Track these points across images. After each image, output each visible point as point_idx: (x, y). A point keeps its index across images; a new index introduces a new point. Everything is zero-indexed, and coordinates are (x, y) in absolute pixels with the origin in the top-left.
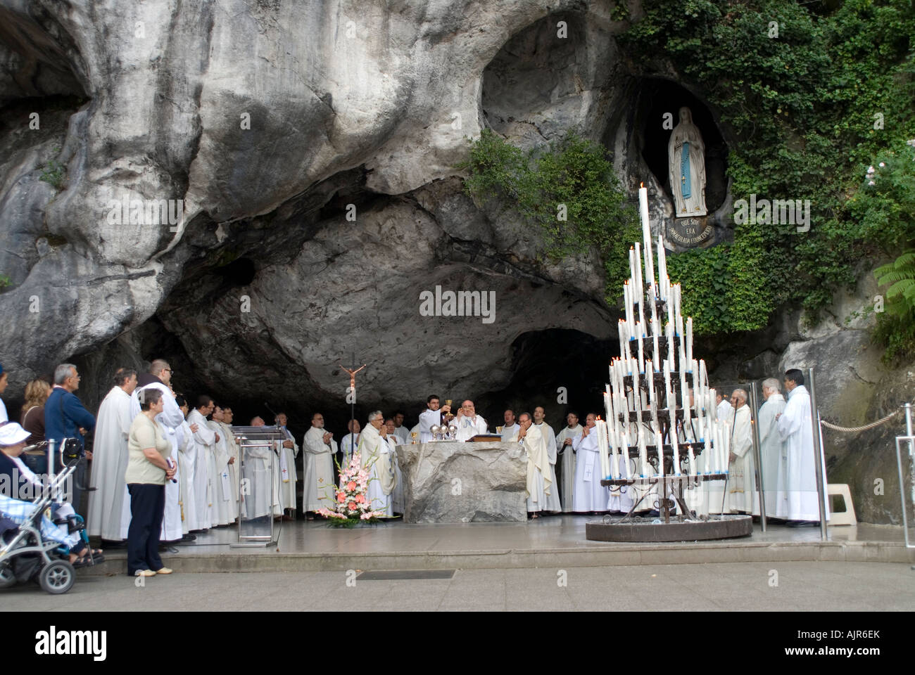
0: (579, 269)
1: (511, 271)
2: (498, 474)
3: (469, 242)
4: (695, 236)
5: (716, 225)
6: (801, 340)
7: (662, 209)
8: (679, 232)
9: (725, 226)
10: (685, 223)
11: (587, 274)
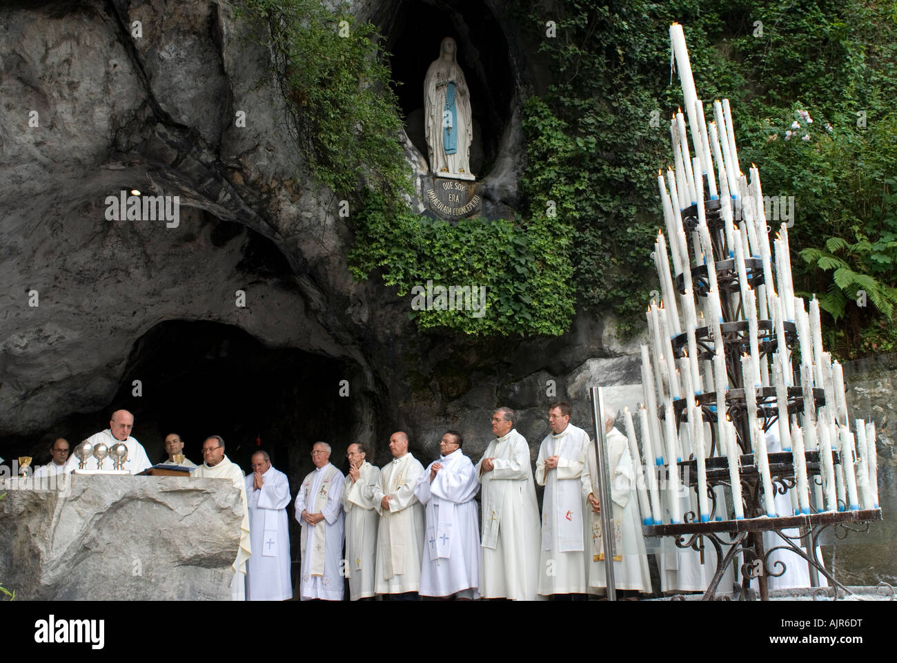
0: (318, 218)
1: (229, 196)
2: (194, 536)
3: (182, 128)
4: (459, 206)
5: (486, 197)
6: (606, 355)
7: (414, 162)
8: (439, 197)
9: (498, 199)
10: (448, 186)
11: (324, 228)
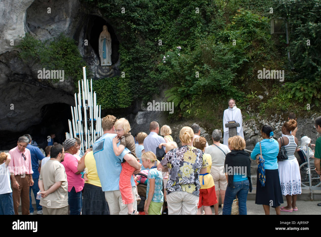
0: (65, 84)
1: (39, 85)
3: (22, 74)
4: (107, 72)
5: (115, 69)
6: (142, 111)
7: (96, 62)
8: (102, 71)
9: (118, 69)
10: (104, 68)
11: (68, 86)
